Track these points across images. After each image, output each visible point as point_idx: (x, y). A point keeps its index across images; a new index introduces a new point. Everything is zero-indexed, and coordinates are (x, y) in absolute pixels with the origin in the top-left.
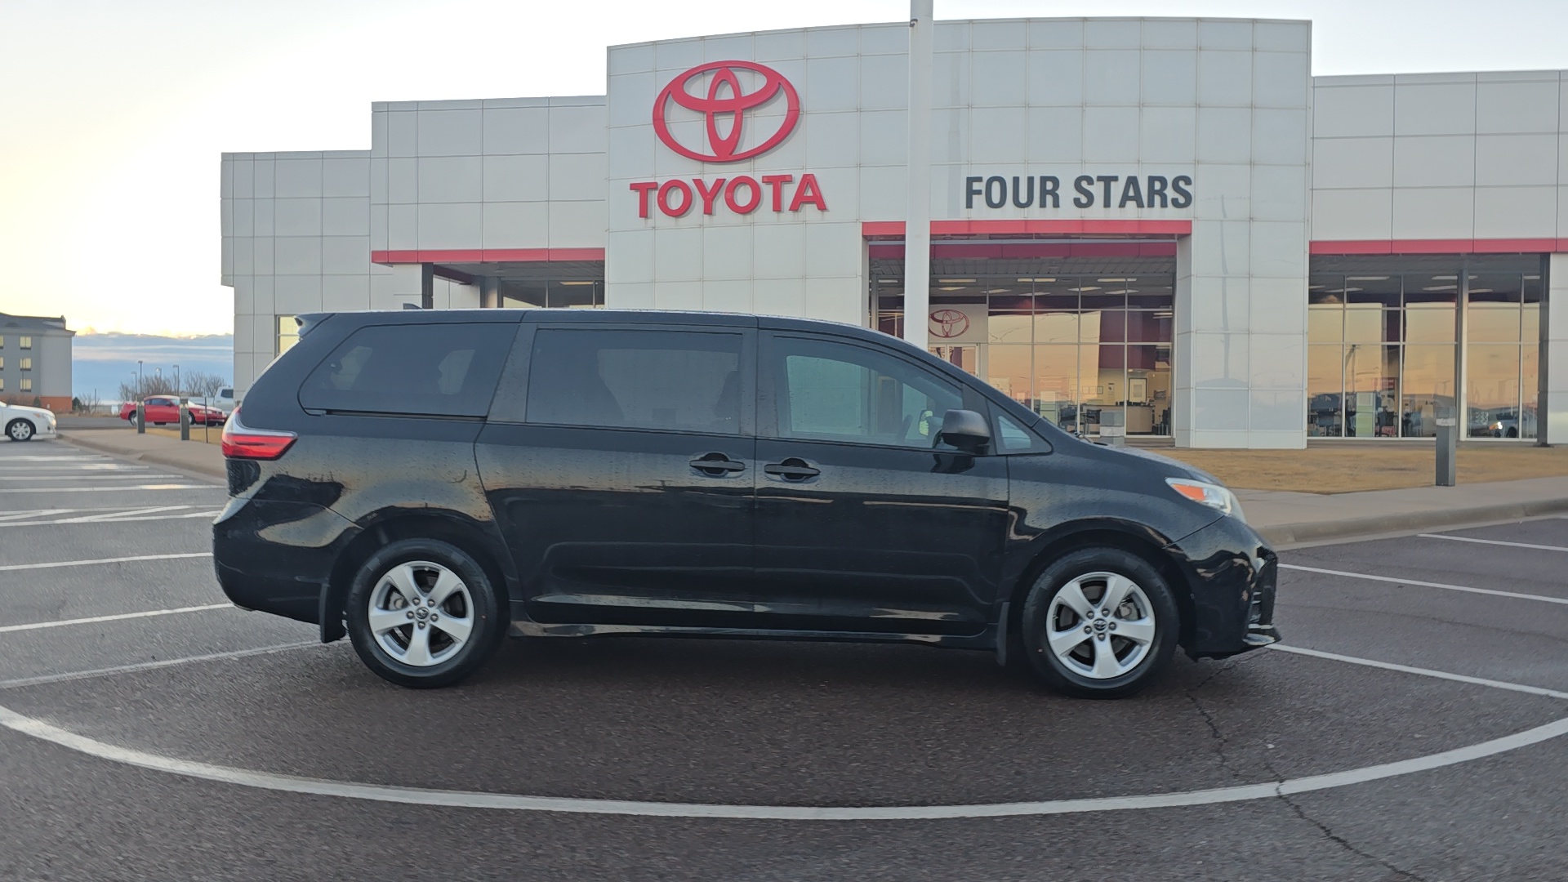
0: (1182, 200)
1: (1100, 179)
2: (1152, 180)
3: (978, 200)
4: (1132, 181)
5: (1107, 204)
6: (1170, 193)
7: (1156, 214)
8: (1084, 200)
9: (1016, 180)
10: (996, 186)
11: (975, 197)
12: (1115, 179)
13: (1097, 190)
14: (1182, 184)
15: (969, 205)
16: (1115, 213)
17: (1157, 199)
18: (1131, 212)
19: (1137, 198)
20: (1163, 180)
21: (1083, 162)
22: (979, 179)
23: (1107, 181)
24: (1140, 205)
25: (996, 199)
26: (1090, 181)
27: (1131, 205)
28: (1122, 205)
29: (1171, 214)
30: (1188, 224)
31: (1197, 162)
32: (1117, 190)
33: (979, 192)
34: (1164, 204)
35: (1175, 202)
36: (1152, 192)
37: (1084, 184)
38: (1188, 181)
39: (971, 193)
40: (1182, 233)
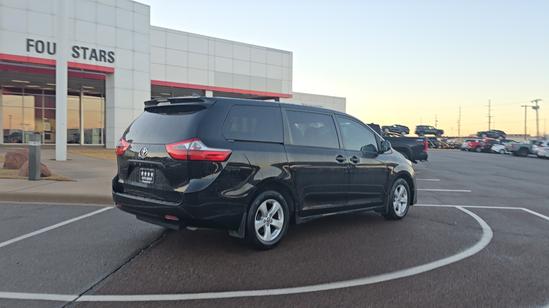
0: (111, 60)
1: (82, 48)
2: (101, 51)
3: (32, 49)
4: (94, 51)
5: (85, 58)
6: (107, 57)
7: (102, 64)
8: (76, 55)
9: (48, 43)
10: (40, 45)
11: (31, 48)
12: (87, 49)
13: (81, 52)
14: (111, 54)
15: (28, 50)
16: (87, 62)
17: (103, 58)
18: (93, 62)
19: (96, 57)
20: (104, 52)
21: (75, 40)
22: (32, 40)
23: (85, 49)
24: (97, 60)
25: (40, 49)
26: (78, 48)
27: (93, 59)
28: (90, 59)
29: (107, 65)
30: (113, 69)
31: (116, 47)
32: (88, 53)
33: (32, 46)
34: (105, 61)
35: (109, 61)
36: (101, 56)
37: (76, 49)
38: (113, 53)
39: (29, 45)
40: (110, 72)
